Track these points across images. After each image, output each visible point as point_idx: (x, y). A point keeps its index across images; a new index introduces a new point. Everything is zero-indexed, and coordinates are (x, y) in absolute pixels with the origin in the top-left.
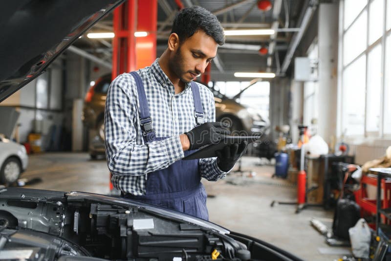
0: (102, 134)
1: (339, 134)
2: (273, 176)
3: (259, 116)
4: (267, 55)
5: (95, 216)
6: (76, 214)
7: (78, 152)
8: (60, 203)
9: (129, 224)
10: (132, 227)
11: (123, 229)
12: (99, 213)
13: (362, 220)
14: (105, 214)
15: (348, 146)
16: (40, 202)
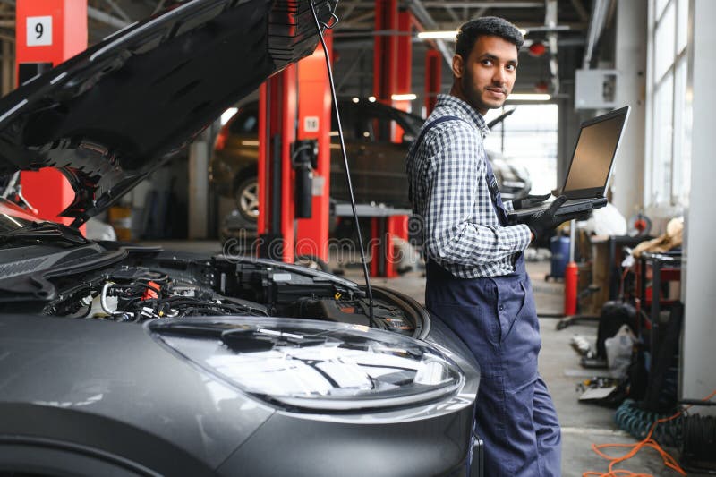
0: (244, 204)
1: (647, 202)
2: (547, 278)
3: (514, 172)
4: (547, 56)
5: (240, 274)
6: (223, 275)
7: (200, 239)
8: (208, 264)
9: (270, 277)
10: (272, 279)
11: (265, 282)
12: (244, 272)
13: (624, 327)
14: (249, 272)
15: (649, 222)
16: (191, 263)
